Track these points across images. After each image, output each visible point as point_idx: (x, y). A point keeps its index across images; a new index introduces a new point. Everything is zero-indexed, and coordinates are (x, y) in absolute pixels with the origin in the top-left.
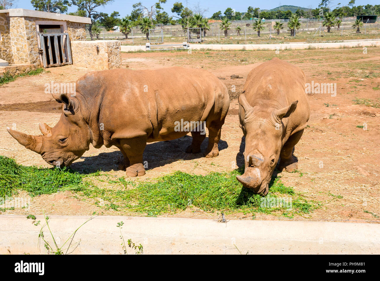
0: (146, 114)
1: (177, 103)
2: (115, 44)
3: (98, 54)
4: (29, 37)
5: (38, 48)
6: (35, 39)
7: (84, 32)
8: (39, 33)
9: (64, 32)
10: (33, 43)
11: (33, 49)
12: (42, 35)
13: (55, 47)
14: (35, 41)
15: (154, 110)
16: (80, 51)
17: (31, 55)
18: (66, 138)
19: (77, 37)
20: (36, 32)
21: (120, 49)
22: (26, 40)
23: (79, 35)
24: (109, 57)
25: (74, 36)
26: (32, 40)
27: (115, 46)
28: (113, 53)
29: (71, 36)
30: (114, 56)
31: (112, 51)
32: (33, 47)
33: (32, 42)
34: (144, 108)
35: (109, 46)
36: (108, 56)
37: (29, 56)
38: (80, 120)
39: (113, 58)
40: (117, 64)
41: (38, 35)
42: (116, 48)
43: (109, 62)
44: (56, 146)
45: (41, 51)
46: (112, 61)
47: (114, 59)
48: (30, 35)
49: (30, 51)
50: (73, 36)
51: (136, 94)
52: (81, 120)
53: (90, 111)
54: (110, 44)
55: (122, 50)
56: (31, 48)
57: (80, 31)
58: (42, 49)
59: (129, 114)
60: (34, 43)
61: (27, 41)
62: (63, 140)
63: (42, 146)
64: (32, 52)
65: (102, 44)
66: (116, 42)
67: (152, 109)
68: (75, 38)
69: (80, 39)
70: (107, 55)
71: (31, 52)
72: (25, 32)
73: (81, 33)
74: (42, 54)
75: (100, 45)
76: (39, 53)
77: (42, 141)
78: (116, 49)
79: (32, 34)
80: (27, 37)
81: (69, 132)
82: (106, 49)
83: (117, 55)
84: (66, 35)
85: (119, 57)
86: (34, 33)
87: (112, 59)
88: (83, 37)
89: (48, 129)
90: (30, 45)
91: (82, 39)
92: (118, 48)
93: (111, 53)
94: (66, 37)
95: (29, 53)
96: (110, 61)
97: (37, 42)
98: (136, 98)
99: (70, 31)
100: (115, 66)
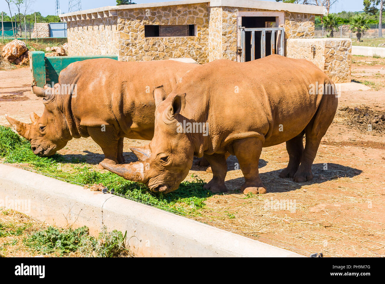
0: (106, 104)
1: (143, 97)
2: (340, 44)
3: (314, 57)
4: (226, 32)
5: (236, 47)
6: (234, 34)
7: (312, 26)
8: (241, 27)
9: (279, 26)
10: (230, 40)
11: (229, 48)
12: (243, 30)
13: (261, 46)
14: (234, 37)
15: (116, 101)
16: (296, 53)
17: (225, 55)
18: (45, 127)
19: (299, 33)
20: (236, 25)
21: (351, 52)
22: (222, 35)
23: (303, 31)
24: (326, 62)
25: (294, 33)
26: (229, 35)
27: (340, 47)
28: (335, 57)
29: (289, 31)
30: (336, 62)
31: (333, 54)
32: (229, 44)
33: (229, 38)
34: (105, 98)
35: (328, 47)
36: (325, 60)
37: (222, 56)
38: (54, 109)
39: (335, 64)
40: (341, 74)
41: (239, 30)
42: (341, 49)
43: (326, 70)
44: (38, 134)
45: (240, 50)
46: (332, 69)
47: (336, 66)
48: (227, 30)
49: (225, 49)
50: (293, 31)
51: (102, 83)
52: (56, 109)
53: (63, 100)
54: (331, 44)
55: (353, 53)
56: (226, 46)
57: (306, 26)
58: (241, 48)
59: (91, 102)
60: (232, 39)
61: (222, 37)
62: (42, 128)
63: (29, 133)
64: (227, 51)
65: (320, 43)
66: (342, 41)
67: (115, 99)
68: (296, 35)
69: (304, 36)
70: (324, 58)
71: (225, 51)
72: (221, 26)
73: (307, 27)
74: (240, 54)
75: (317, 45)
76: (237, 52)
77: (29, 129)
78: (341, 51)
79: (231, 28)
80: (223, 32)
81: (46, 121)
82: (324, 50)
83: (341, 61)
84: (281, 31)
85: (347, 63)
86: (234, 28)
87: (333, 65)
88: (309, 33)
89: (36, 118)
90: (226, 42)
91: (306, 36)
92: (346, 50)
93: (330, 57)
94: (280, 34)
95: (223, 52)
96: (328, 68)
97: (236, 38)
98: (101, 87)
99: (288, 25)
100: (336, 76)
